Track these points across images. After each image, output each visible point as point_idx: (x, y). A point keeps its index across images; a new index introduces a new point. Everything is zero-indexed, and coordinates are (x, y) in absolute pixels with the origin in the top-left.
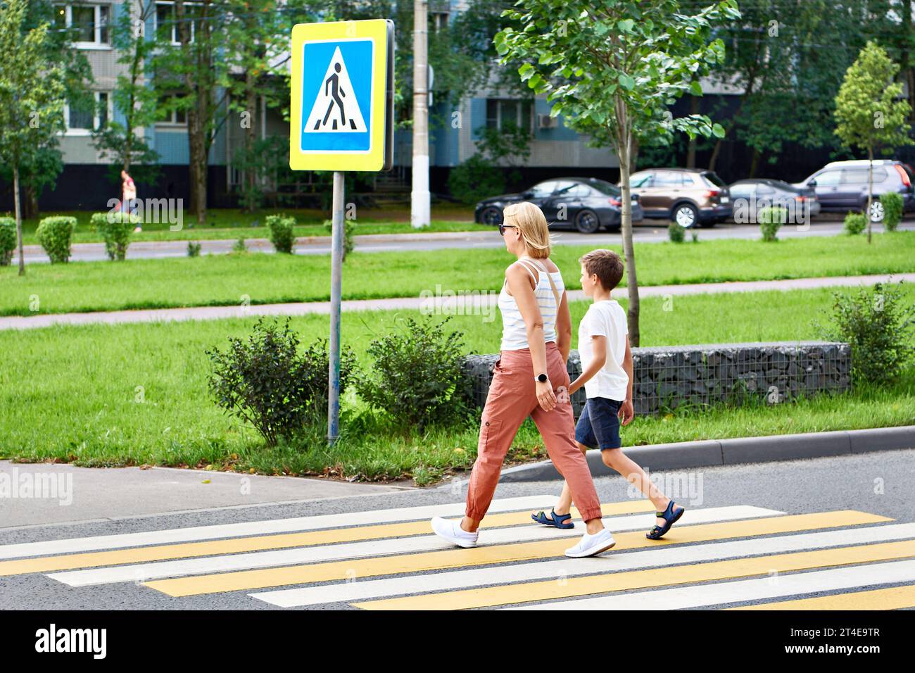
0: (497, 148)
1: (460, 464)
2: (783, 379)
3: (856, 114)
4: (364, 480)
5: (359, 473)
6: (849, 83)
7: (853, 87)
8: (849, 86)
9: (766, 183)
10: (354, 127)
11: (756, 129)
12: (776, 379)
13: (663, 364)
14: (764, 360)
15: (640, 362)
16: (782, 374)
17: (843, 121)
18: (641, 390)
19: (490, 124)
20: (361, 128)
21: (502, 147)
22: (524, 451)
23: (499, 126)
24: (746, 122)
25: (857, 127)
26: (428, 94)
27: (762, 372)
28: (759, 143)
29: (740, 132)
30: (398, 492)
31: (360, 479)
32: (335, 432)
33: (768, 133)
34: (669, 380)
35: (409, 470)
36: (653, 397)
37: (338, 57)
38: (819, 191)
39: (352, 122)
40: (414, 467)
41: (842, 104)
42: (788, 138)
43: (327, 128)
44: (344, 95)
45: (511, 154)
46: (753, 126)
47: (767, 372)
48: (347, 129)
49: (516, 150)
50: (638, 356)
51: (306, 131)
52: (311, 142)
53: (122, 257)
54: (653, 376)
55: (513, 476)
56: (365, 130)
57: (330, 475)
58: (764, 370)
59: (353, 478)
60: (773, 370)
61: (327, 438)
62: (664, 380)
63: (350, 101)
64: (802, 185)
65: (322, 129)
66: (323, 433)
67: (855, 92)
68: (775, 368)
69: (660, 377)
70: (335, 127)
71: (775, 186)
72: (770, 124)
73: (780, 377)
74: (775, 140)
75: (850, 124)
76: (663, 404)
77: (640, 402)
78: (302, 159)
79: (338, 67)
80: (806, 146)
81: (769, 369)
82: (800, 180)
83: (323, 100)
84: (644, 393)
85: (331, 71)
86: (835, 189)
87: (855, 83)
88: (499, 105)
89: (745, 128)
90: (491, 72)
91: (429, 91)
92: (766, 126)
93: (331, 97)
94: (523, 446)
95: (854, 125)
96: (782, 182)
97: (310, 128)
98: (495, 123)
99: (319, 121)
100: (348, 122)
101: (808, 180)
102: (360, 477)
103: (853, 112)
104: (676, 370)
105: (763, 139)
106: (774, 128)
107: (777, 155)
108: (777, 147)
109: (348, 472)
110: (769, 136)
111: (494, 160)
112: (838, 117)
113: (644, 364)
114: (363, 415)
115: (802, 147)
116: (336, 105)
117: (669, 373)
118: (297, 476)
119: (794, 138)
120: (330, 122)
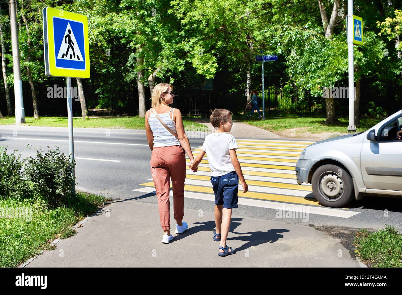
20: (82, 60)
65: (65, 58)
83: (65, 45)
97: (60, 57)
120: (69, 56)
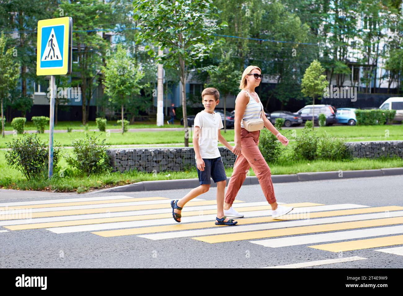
0: (193, 101)
1: (97, 186)
2: (233, 159)
3: (308, 85)
4: (58, 192)
5: (56, 189)
6: (306, 74)
7: (308, 76)
8: (306, 75)
9: (284, 113)
10: (58, 58)
11: (280, 94)
12: (230, 159)
13: (185, 152)
14: (226, 152)
15: (176, 151)
16: (232, 157)
17: (304, 88)
18: (177, 162)
19: (191, 93)
20: (60, 58)
21: (195, 100)
22: (124, 182)
23: (194, 93)
24: (277, 91)
25: (309, 89)
26: (163, 79)
27: (225, 157)
28: (281, 98)
29: (275, 94)
30: (69, 195)
31: (57, 191)
32: (51, 174)
33: (284, 95)
34: (188, 158)
35: (76, 188)
36: (182, 165)
37: (53, 32)
38: (302, 115)
39: (57, 56)
40: (78, 187)
41: (304, 81)
42: (291, 97)
43: (49, 59)
44: (54, 46)
45: (197, 103)
46: (280, 93)
47: (227, 157)
48: (55, 59)
49: (199, 101)
50: (176, 149)
51: (42, 61)
52: (44, 64)
53: (43, 132)
54: (181, 157)
55: (115, 190)
56: (61, 59)
57: (47, 190)
58: (226, 156)
59: (54, 191)
60: (229, 156)
61: (48, 177)
62: (185, 159)
63: (57, 48)
64: (297, 113)
65: (47, 59)
66: (46, 175)
67: (308, 77)
68: (230, 155)
69: (184, 158)
70: (51, 58)
71: (286, 113)
72: (285, 92)
73: (232, 159)
74: (287, 97)
75: (307, 89)
76: (185, 168)
77: (176, 167)
78: (41, 71)
79: (53, 36)
80: (297, 99)
81: (228, 155)
82: (296, 112)
83: (48, 48)
84: (178, 163)
85: (50, 37)
86: (308, 114)
87: (309, 74)
88: (194, 86)
89: (276, 93)
90: (189, 74)
91: (163, 78)
92: (283, 92)
93: (50, 47)
94: (124, 180)
95: (308, 89)
96: (290, 112)
97: (43, 60)
98: (192, 93)
99: (46, 57)
100: (56, 56)
101: (299, 112)
102: (57, 190)
103: (308, 84)
104: (191, 155)
105: (283, 97)
106: (287, 93)
107: (287, 102)
108: (287, 100)
109: (53, 189)
110: (285, 96)
111: (191, 105)
112: (302, 86)
113: (178, 152)
114: (67, 169)
115: (296, 100)
116: (52, 50)
117: (188, 156)
118: (34, 190)
119: (293, 97)
120: (50, 57)
